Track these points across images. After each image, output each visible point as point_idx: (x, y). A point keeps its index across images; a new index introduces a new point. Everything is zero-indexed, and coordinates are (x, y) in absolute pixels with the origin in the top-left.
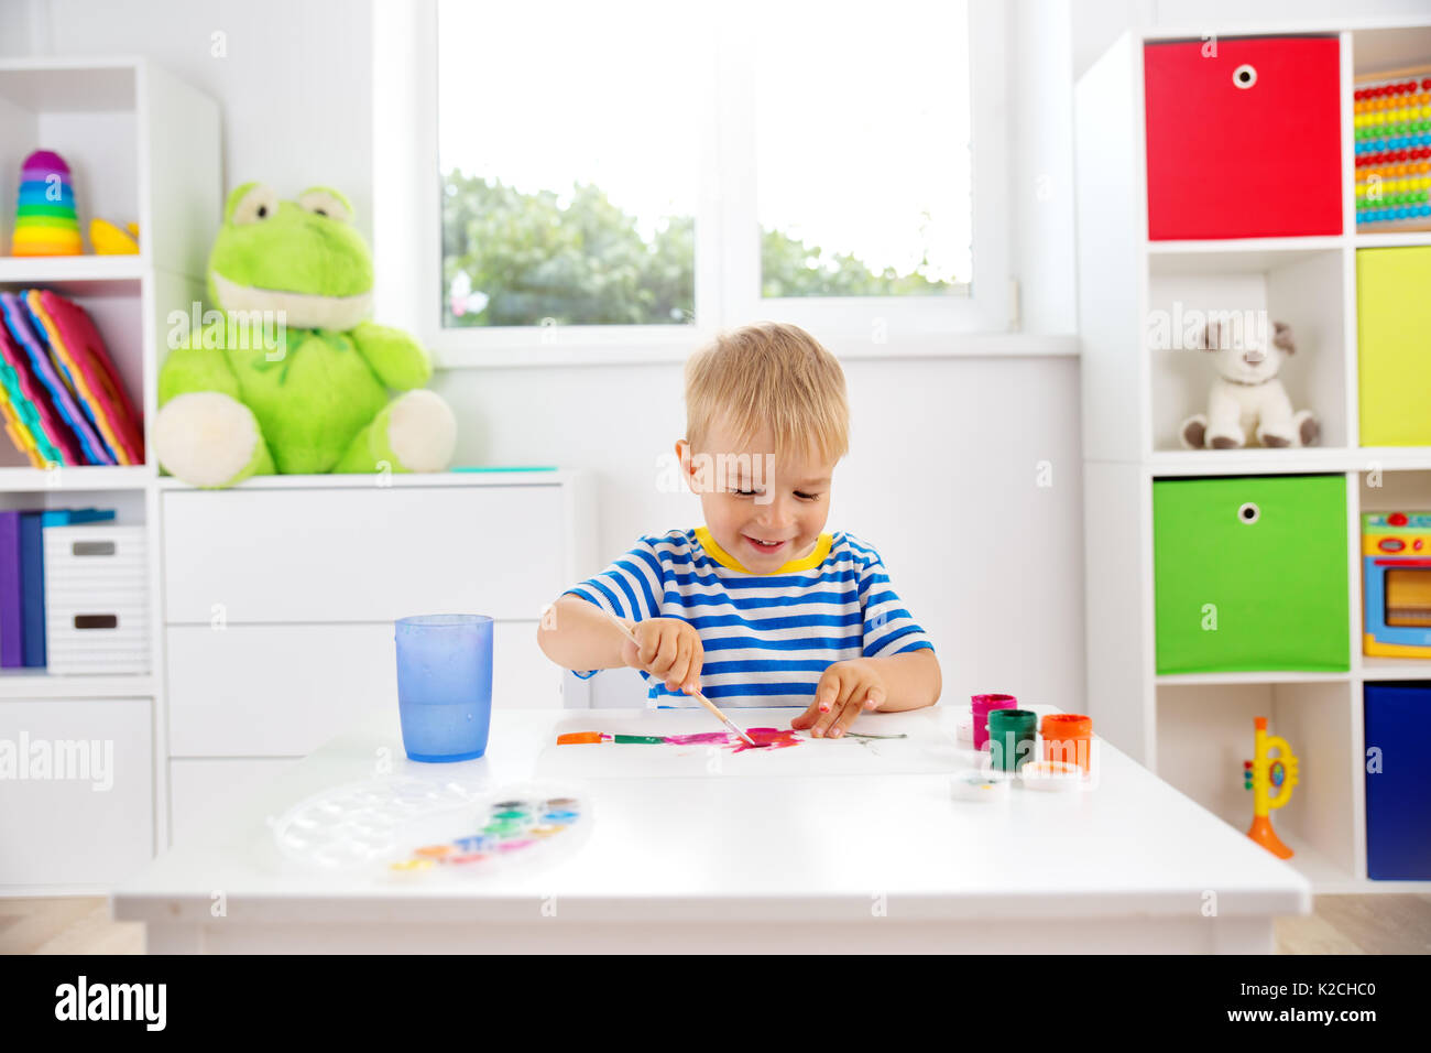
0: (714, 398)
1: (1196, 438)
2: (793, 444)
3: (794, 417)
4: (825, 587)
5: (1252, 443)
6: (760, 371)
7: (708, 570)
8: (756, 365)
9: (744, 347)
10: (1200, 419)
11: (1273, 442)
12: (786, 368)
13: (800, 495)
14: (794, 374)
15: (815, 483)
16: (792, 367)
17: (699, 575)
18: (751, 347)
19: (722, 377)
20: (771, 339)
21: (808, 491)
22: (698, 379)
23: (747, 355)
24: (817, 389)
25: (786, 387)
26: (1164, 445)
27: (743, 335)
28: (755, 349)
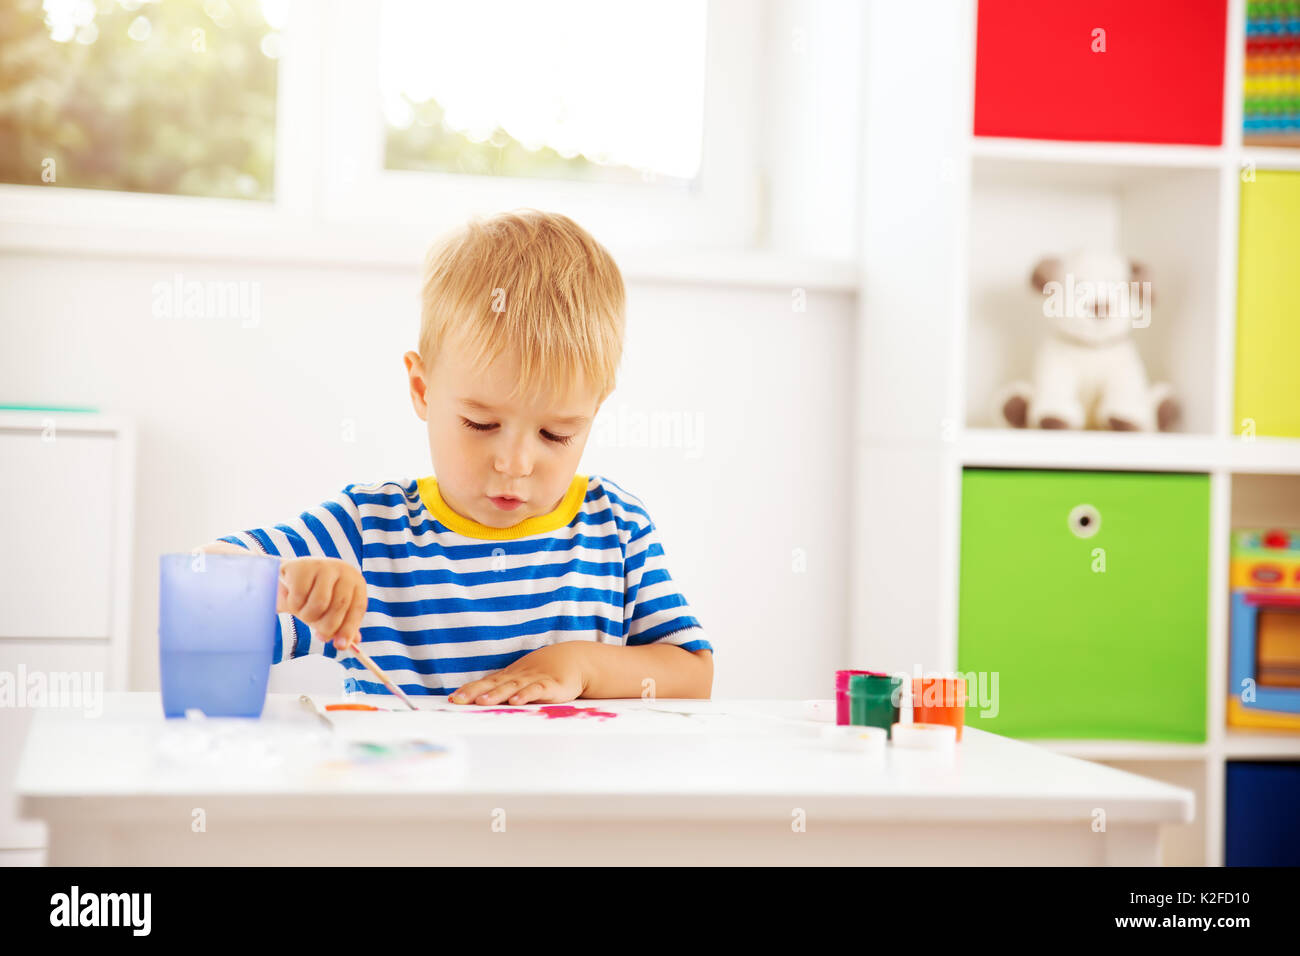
0: (454, 303)
1: (1017, 414)
2: (543, 373)
3: (547, 336)
4: (581, 553)
5: (1092, 426)
6: (516, 273)
7: (428, 538)
8: (510, 268)
9: (499, 242)
10: (1022, 389)
11: (1118, 426)
12: (546, 276)
13: (546, 435)
14: (554, 284)
15: (569, 422)
16: (552, 275)
17: (417, 544)
18: (507, 244)
19: (467, 277)
20: (534, 235)
21: (556, 430)
22: (438, 273)
23: (501, 252)
24: (582, 307)
25: (542, 300)
26: (975, 422)
27: (501, 226)
28: (513, 246)
